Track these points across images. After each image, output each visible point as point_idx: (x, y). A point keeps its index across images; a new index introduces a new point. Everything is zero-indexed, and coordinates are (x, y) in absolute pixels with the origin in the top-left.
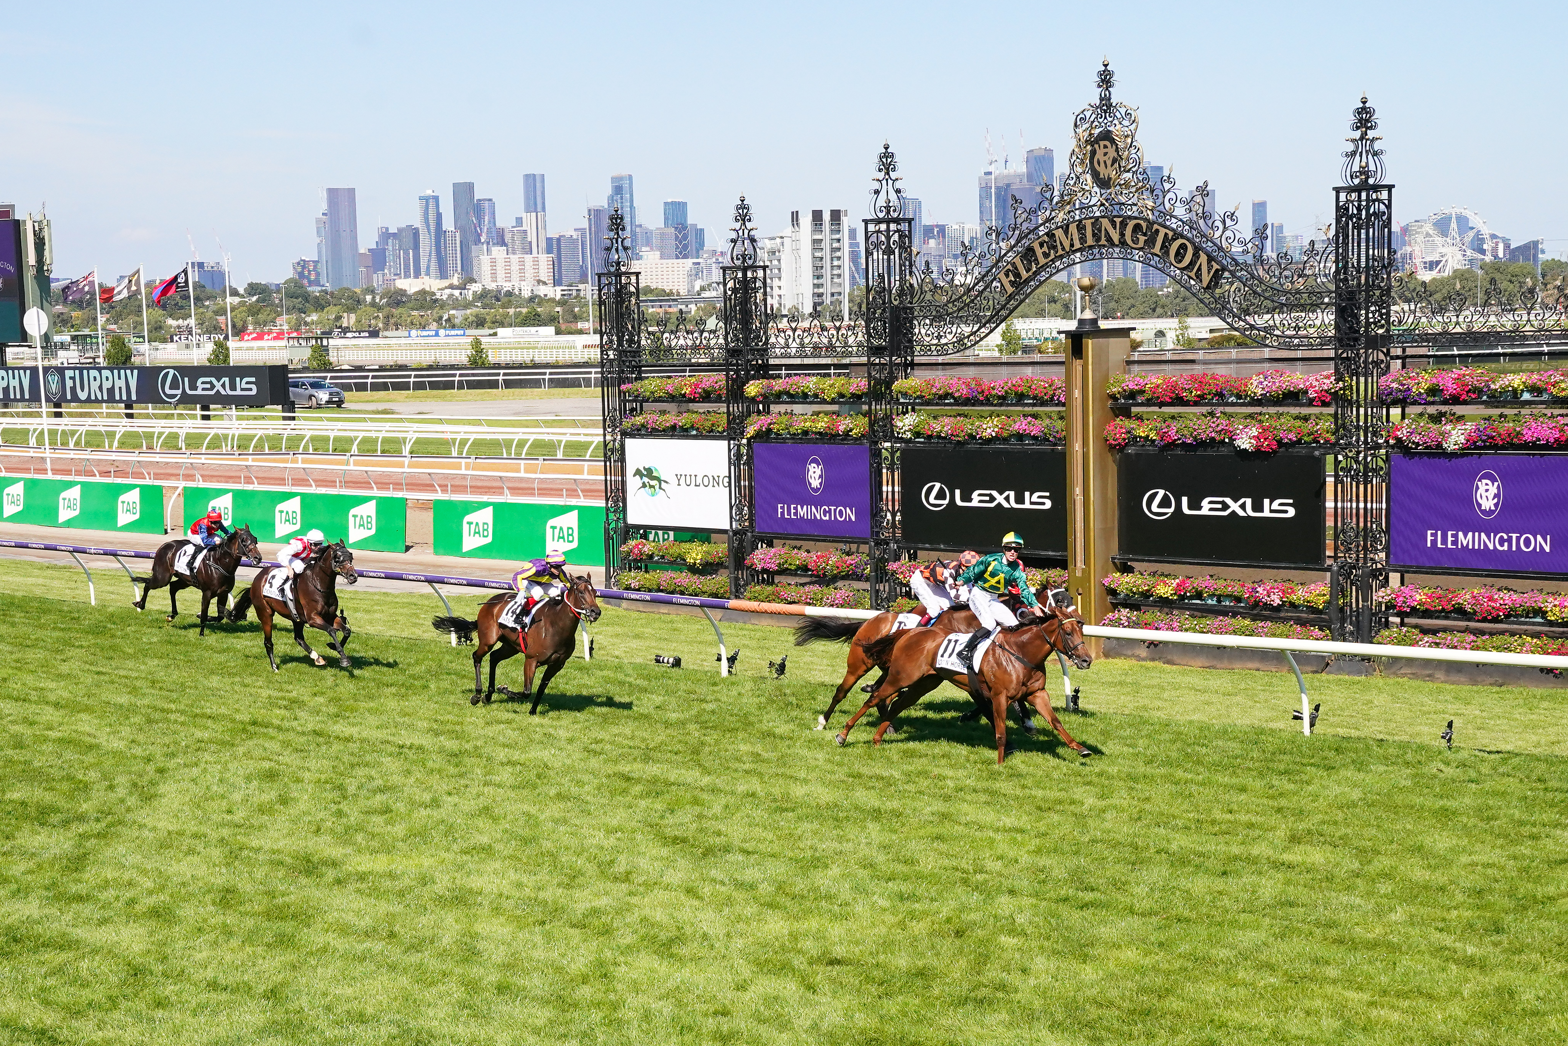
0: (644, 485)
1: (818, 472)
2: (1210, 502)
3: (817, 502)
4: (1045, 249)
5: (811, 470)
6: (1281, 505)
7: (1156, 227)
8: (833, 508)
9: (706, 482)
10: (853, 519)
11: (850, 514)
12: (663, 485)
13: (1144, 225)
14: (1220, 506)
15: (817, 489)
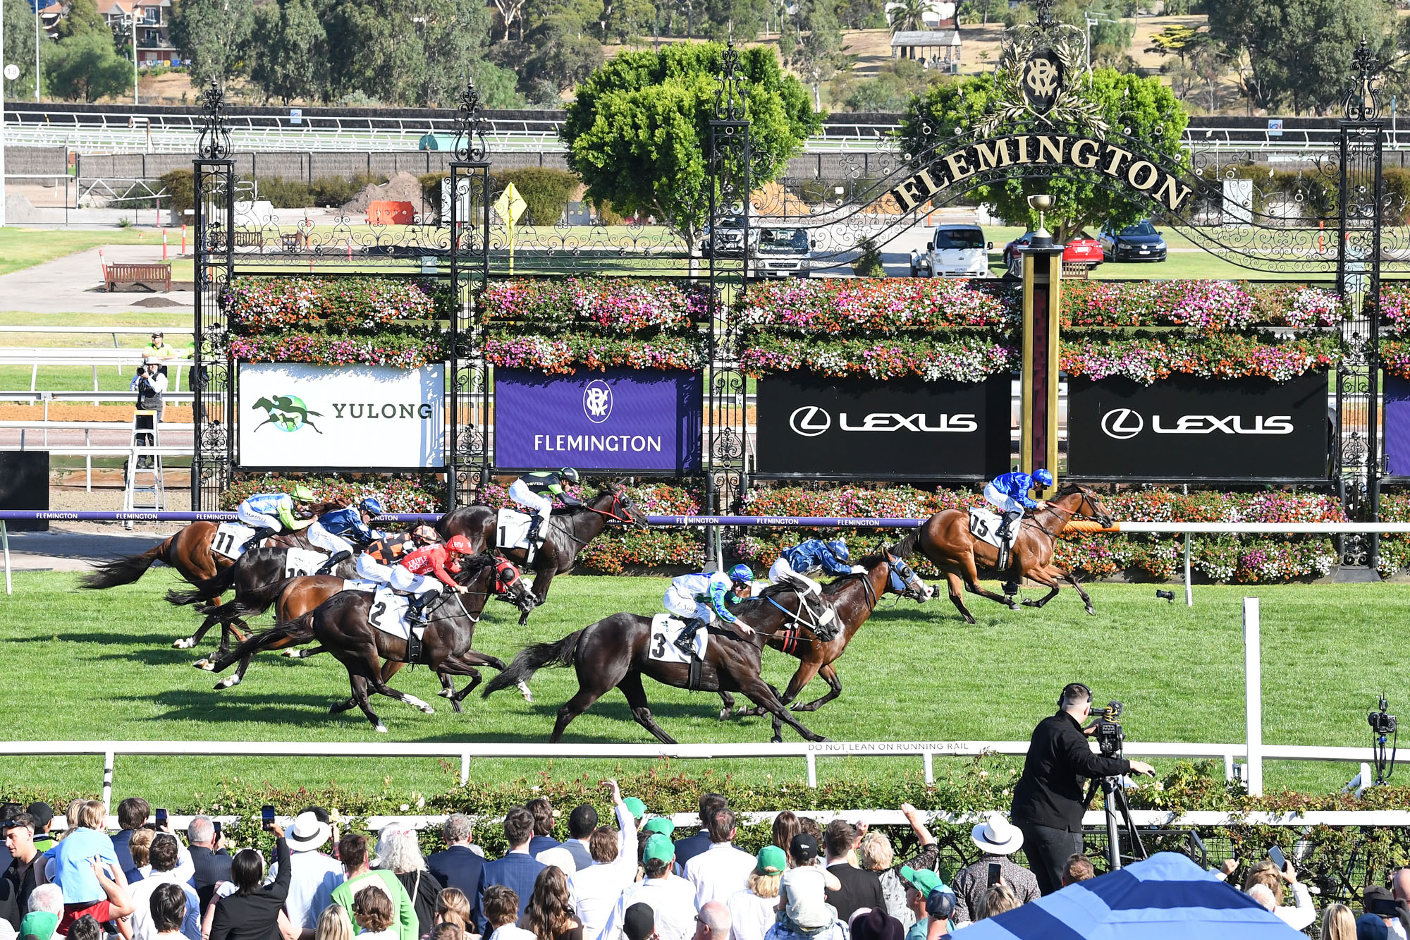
0: (274, 419)
1: (603, 397)
2: (1188, 421)
3: (599, 432)
4: (963, 163)
5: (592, 396)
7: (1110, 148)
8: (625, 438)
9: (389, 411)
10: (658, 449)
11: (654, 444)
12: (310, 418)
13: (1096, 146)
14: (1201, 424)
15: (601, 417)
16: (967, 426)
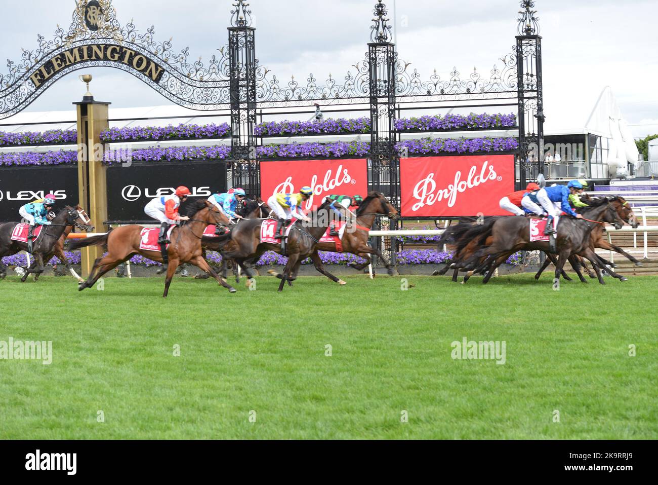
2: (161, 191)
4: (59, 62)
6: (202, 190)
7: (124, 49)
13: (118, 49)
14: (167, 192)
16: (62, 196)
